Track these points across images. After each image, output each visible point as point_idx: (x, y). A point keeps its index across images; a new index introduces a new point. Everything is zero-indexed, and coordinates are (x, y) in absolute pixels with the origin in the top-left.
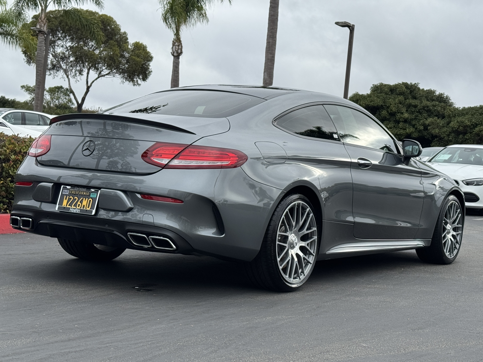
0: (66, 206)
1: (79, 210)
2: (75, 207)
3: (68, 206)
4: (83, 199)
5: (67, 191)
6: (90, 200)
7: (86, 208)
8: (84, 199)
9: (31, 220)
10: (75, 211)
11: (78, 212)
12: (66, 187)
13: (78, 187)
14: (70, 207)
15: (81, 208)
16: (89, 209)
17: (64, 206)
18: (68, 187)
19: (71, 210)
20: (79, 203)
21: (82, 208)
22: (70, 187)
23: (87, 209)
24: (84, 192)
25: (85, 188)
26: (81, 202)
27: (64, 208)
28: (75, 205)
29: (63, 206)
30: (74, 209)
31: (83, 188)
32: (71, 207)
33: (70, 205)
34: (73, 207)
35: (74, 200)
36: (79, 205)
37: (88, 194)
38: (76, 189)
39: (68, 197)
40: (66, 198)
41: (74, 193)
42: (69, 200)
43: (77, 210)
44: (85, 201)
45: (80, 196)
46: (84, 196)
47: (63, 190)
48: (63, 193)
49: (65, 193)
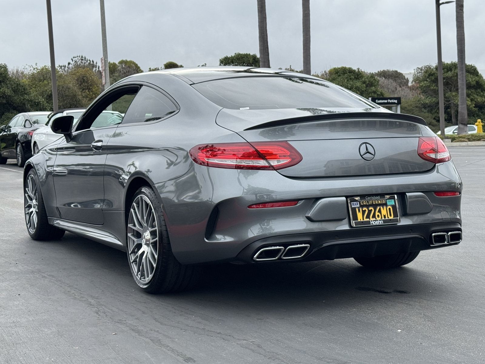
0: (363, 219)
2: (374, 219)
3: (365, 220)
5: (356, 202)
6: (390, 209)
7: (388, 218)
8: (381, 208)
9: (309, 245)
10: (377, 223)
11: (381, 223)
12: (354, 199)
13: (370, 197)
14: (368, 220)
15: (382, 218)
16: (392, 217)
17: (361, 220)
18: (357, 199)
19: (372, 223)
20: (377, 213)
21: (383, 218)
22: (359, 198)
23: (390, 218)
24: (377, 200)
25: (378, 196)
26: (380, 211)
27: (362, 222)
28: (374, 216)
29: (359, 220)
30: (376, 221)
31: (376, 196)
32: (370, 219)
33: (368, 217)
34: (371, 219)
35: (370, 211)
36: (378, 216)
37: (383, 202)
38: (368, 199)
39: (361, 209)
40: (359, 211)
41: (367, 204)
42: (364, 212)
43: (379, 221)
44: (383, 209)
45: (375, 206)
46: (380, 205)
47: (352, 203)
48: (352, 207)
49: (356, 206)
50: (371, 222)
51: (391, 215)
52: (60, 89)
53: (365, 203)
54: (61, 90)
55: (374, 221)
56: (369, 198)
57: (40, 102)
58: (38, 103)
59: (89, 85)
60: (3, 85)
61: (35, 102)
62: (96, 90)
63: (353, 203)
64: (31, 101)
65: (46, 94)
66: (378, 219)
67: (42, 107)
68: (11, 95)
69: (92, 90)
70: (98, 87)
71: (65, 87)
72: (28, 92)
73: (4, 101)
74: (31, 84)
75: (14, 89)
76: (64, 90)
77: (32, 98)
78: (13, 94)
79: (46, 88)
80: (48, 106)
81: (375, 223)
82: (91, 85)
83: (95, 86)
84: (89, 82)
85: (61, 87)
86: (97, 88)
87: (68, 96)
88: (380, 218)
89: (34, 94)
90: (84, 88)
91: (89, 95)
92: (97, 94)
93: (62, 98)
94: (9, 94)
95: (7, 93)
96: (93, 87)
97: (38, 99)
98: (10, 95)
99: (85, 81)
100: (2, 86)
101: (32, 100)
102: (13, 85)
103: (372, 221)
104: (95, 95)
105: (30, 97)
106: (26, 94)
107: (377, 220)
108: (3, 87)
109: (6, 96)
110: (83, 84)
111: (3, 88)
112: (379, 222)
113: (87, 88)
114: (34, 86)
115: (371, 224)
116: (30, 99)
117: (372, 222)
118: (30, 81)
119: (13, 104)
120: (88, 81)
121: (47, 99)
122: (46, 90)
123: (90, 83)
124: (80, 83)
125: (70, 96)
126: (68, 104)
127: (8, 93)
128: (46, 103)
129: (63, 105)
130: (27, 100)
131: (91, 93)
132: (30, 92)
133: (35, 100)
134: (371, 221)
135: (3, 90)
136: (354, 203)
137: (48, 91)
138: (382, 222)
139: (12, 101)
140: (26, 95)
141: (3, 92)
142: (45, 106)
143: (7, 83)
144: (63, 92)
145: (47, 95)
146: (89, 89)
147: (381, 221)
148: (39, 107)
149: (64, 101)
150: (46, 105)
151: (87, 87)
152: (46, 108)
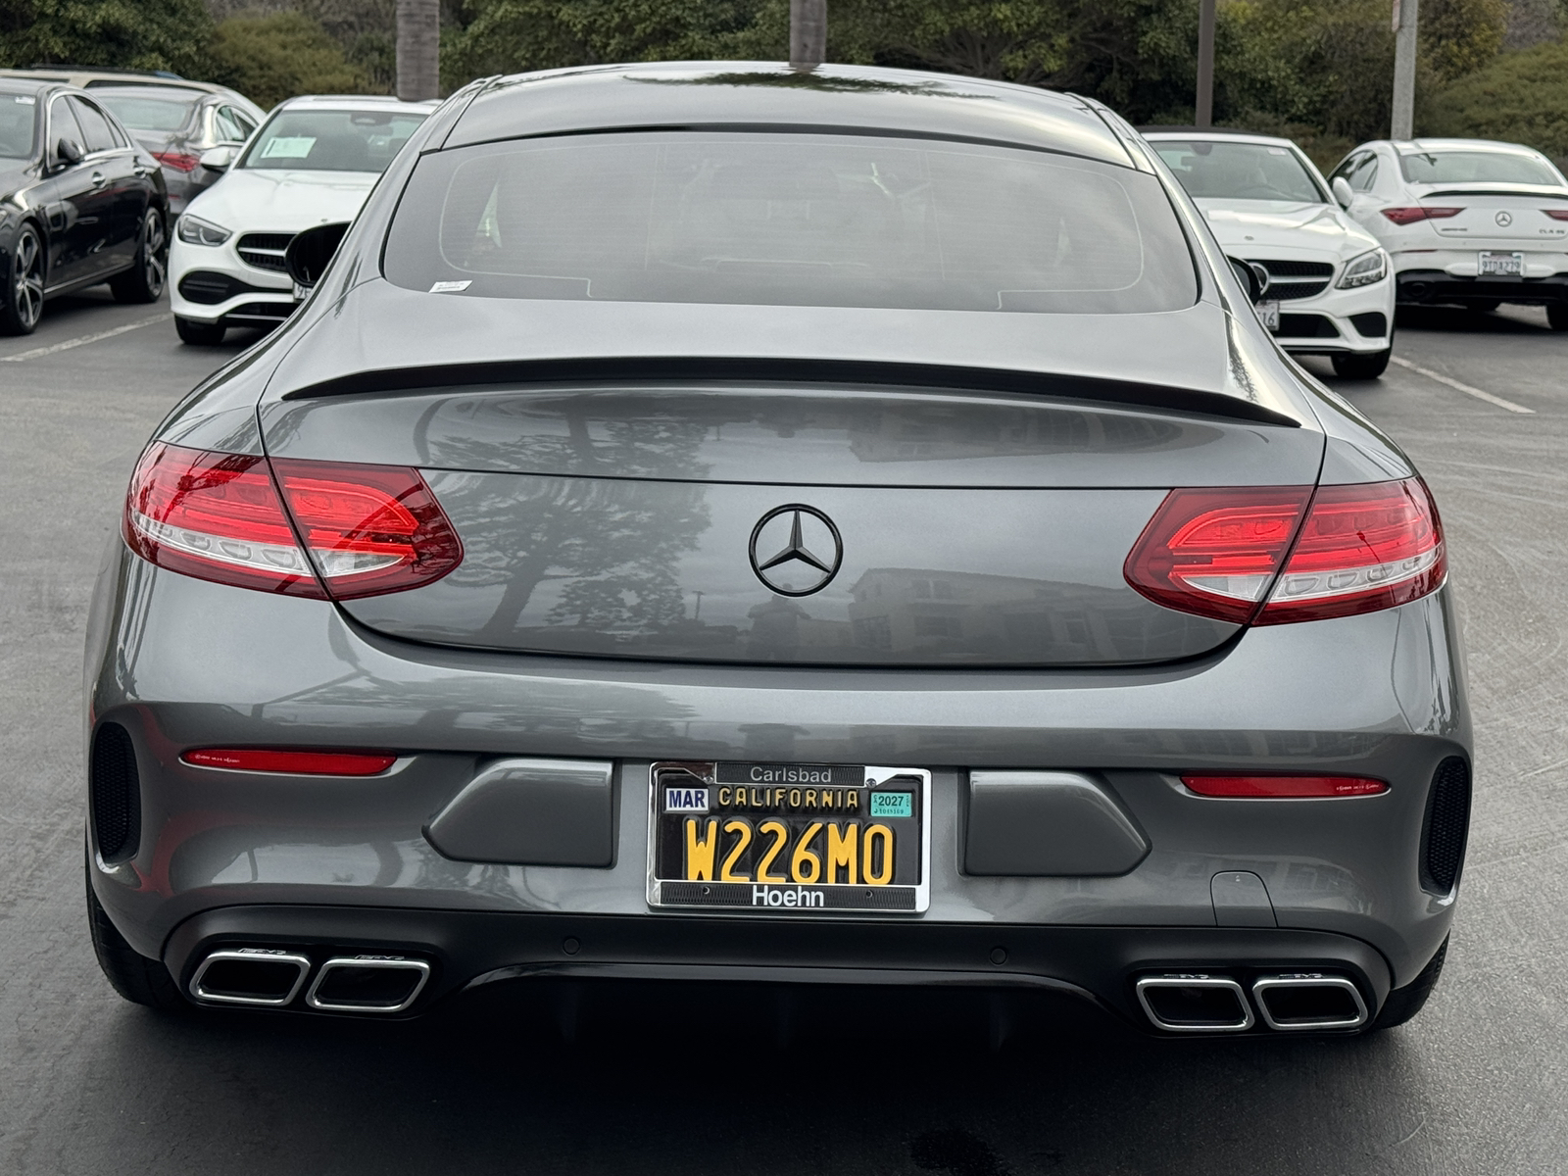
0: (716, 874)
1: (821, 894)
2: (781, 881)
3: (727, 878)
4: (824, 830)
5: (693, 791)
6: (879, 836)
7: (861, 879)
8: (833, 829)
9: (425, 965)
10: (789, 900)
11: (810, 902)
12: (684, 772)
13: (775, 770)
14: (744, 880)
15: (823, 877)
16: (883, 882)
17: (700, 877)
18: (700, 774)
19: (760, 900)
20: (800, 854)
21: (831, 882)
23: (872, 882)
24: (816, 791)
25: (820, 771)
26: (819, 844)
27: (709, 889)
28: (781, 866)
29: (692, 878)
30: (783, 889)
31: (808, 771)
32: (754, 878)
34: (763, 878)
35: (761, 843)
36: (806, 866)
37: (850, 802)
38: (762, 781)
39: (713, 826)
40: (701, 834)
41: (754, 804)
42: (725, 843)
43: (800, 894)
44: (843, 838)
45: (798, 817)
46: (827, 812)
47: (668, 790)
48: (668, 809)
49: (688, 808)
50: (756, 894)
51: (877, 870)
52: (1348, 35)
53: (744, 800)
54: (1352, 41)
55: (772, 888)
56: (769, 775)
57: (1270, 79)
58: (1263, 83)
59: (1461, 22)
60: (1155, 23)
61: (1253, 81)
62: (1487, 41)
63: (675, 790)
64: (1242, 75)
65: (1301, 53)
66: (800, 880)
67: (1279, 96)
68: (1177, 54)
69: (1468, 39)
70: (1492, 28)
71: (1367, 31)
72: (1235, 47)
73: (1155, 77)
74: (1261, 19)
75: (1190, 34)
76: (1363, 41)
77: (1244, 67)
78: (1186, 52)
79: (1303, 34)
80: (1300, 94)
81: (775, 898)
82: (1468, 24)
83: (1484, 25)
84: (1463, 10)
85: (1353, 30)
86: (1489, 33)
87: (1373, 60)
88: (812, 881)
89: (1253, 54)
90: (1444, 31)
91: (1457, 56)
92: (1484, 56)
93: (1351, 66)
94: (1171, 52)
95: (1165, 51)
96: (1474, 30)
97: (1266, 71)
98: (1174, 56)
99: (1451, 9)
100: (1151, 24)
101: (1245, 73)
102: (1189, 23)
103: (760, 889)
104: (1478, 55)
105: (1239, 63)
106: (1229, 53)
107: (795, 888)
108: (1156, 28)
109: (1162, 59)
110: (1444, 17)
111: (1153, 30)
112: (804, 897)
113: (1455, 34)
114: (1269, 24)
115: (754, 903)
116: (1237, 71)
117: (765, 894)
118: (1261, 7)
119: (1184, 85)
120: (1460, 8)
121: (1302, 70)
122: (1304, 39)
123: (1465, 17)
124: (1432, 16)
125: (1379, 60)
126: (1369, 88)
127: (1170, 48)
128: (1296, 83)
129: (1351, 91)
130: (1228, 72)
131: (1466, 51)
132: (1241, 45)
133: (1255, 70)
134: (755, 888)
135: (1151, 39)
136: (684, 791)
137: (1308, 41)
138: (817, 897)
139: (1182, 74)
140: (1226, 57)
141: (1152, 45)
142: (1291, 92)
143: (1171, 15)
144: (1358, 46)
145: (1302, 56)
146: (1459, 36)
147: (814, 894)
148: (1271, 97)
149: (1357, 75)
150: (1293, 90)
151: (1452, 30)
152: (1293, 101)
